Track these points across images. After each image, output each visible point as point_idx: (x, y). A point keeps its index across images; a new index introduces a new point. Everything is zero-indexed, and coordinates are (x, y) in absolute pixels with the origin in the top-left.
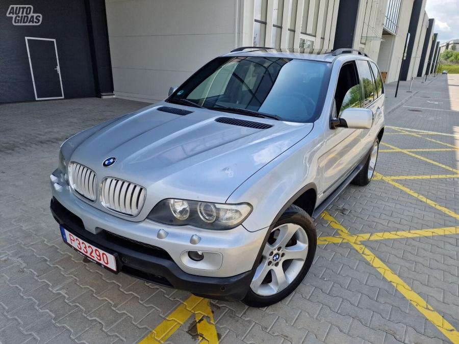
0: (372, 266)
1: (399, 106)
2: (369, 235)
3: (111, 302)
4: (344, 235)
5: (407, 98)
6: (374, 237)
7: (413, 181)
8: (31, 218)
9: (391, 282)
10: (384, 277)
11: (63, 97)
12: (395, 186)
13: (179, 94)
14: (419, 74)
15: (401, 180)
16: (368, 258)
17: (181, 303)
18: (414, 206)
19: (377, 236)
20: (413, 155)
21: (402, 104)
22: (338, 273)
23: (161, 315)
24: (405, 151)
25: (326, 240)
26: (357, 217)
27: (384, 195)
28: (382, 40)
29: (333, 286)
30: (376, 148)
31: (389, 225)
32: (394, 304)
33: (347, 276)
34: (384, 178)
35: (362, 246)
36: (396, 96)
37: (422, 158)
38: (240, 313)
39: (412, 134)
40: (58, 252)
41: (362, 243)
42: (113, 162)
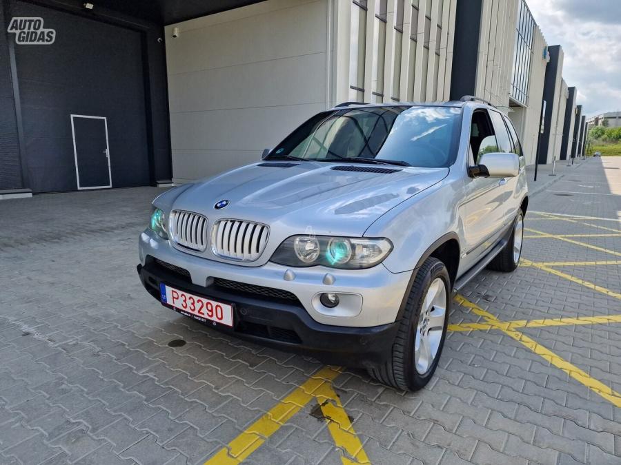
0: (535, 353)
1: (542, 190)
2: (526, 321)
3: (212, 385)
4: (491, 322)
5: (551, 182)
6: (532, 324)
7: (574, 268)
8: (97, 304)
9: (561, 369)
10: (551, 364)
11: (111, 186)
12: (550, 273)
13: (278, 152)
14: (563, 156)
15: (557, 266)
16: (528, 346)
17: (297, 387)
18: (580, 293)
19: (537, 323)
20: (569, 241)
21: (545, 188)
22: (491, 359)
23: (274, 398)
24: (558, 237)
25: (469, 327)
26: (506, 304)
27: (537, 281)
28: (509, 110)
29: (487, 372)
30: (520, 223)
31: (550, 312)
32: (569, 390)
33: (504, 362)
34: (534, 264)
35: (517, 333)
36: (535, 180)
37: (581, 244)
38: (373, 398)
39: (564, 219)
40: (136, 337)
41: (517, 330)
42: (227, 204)
